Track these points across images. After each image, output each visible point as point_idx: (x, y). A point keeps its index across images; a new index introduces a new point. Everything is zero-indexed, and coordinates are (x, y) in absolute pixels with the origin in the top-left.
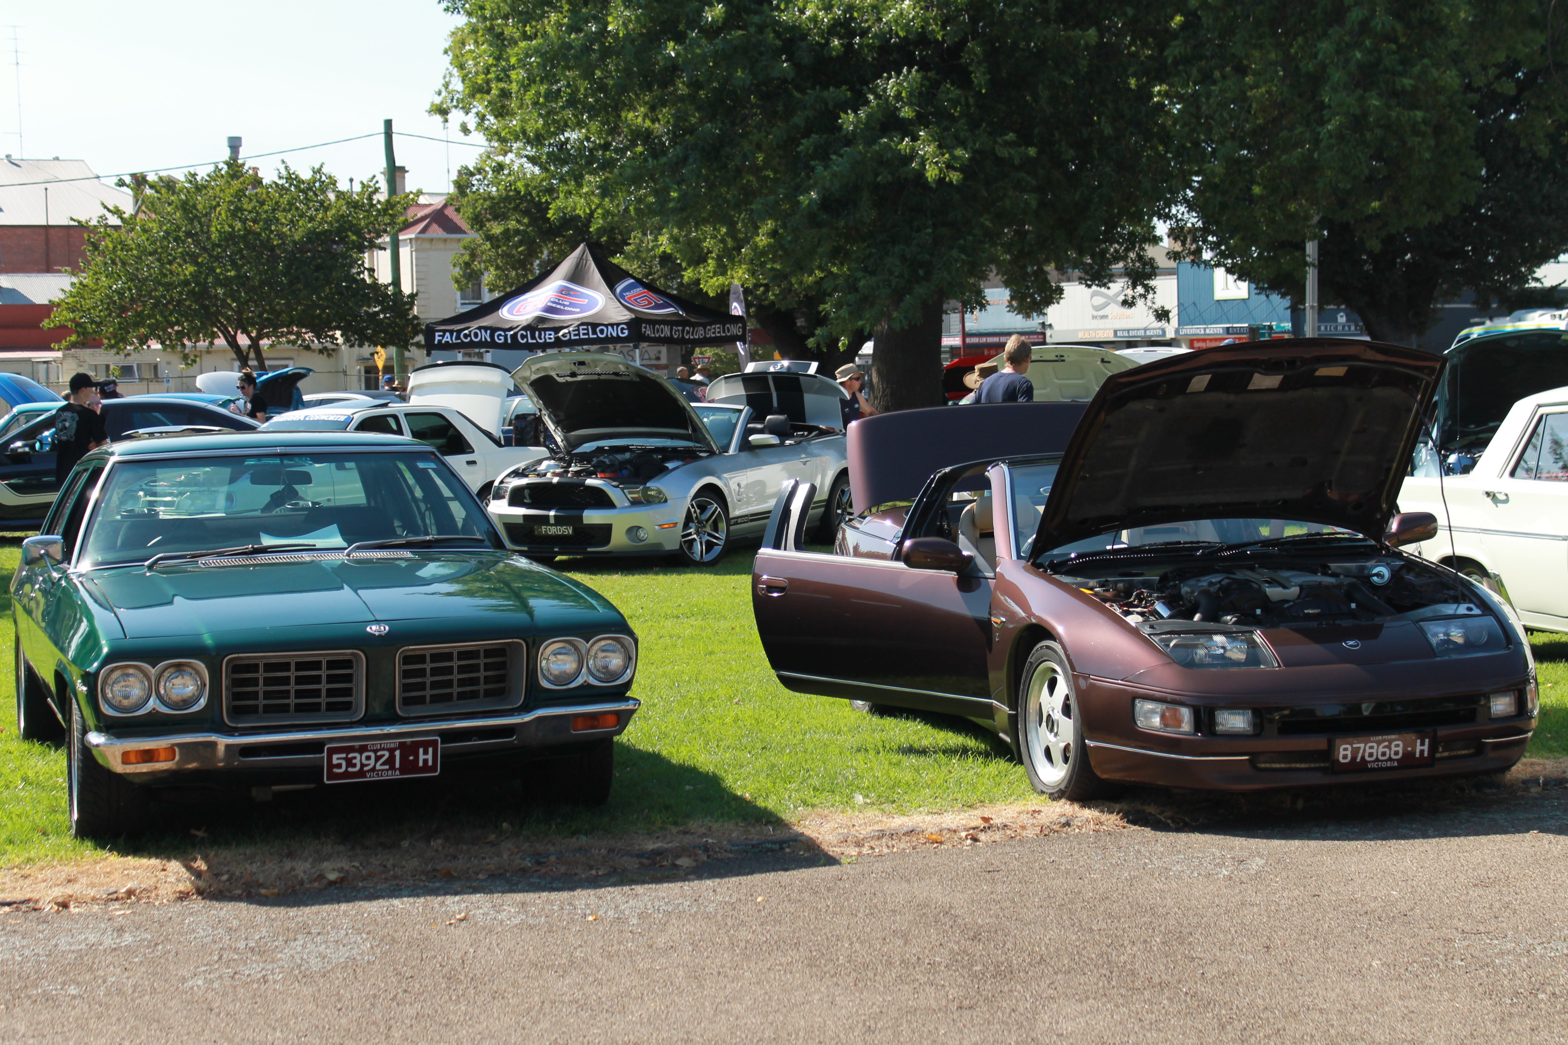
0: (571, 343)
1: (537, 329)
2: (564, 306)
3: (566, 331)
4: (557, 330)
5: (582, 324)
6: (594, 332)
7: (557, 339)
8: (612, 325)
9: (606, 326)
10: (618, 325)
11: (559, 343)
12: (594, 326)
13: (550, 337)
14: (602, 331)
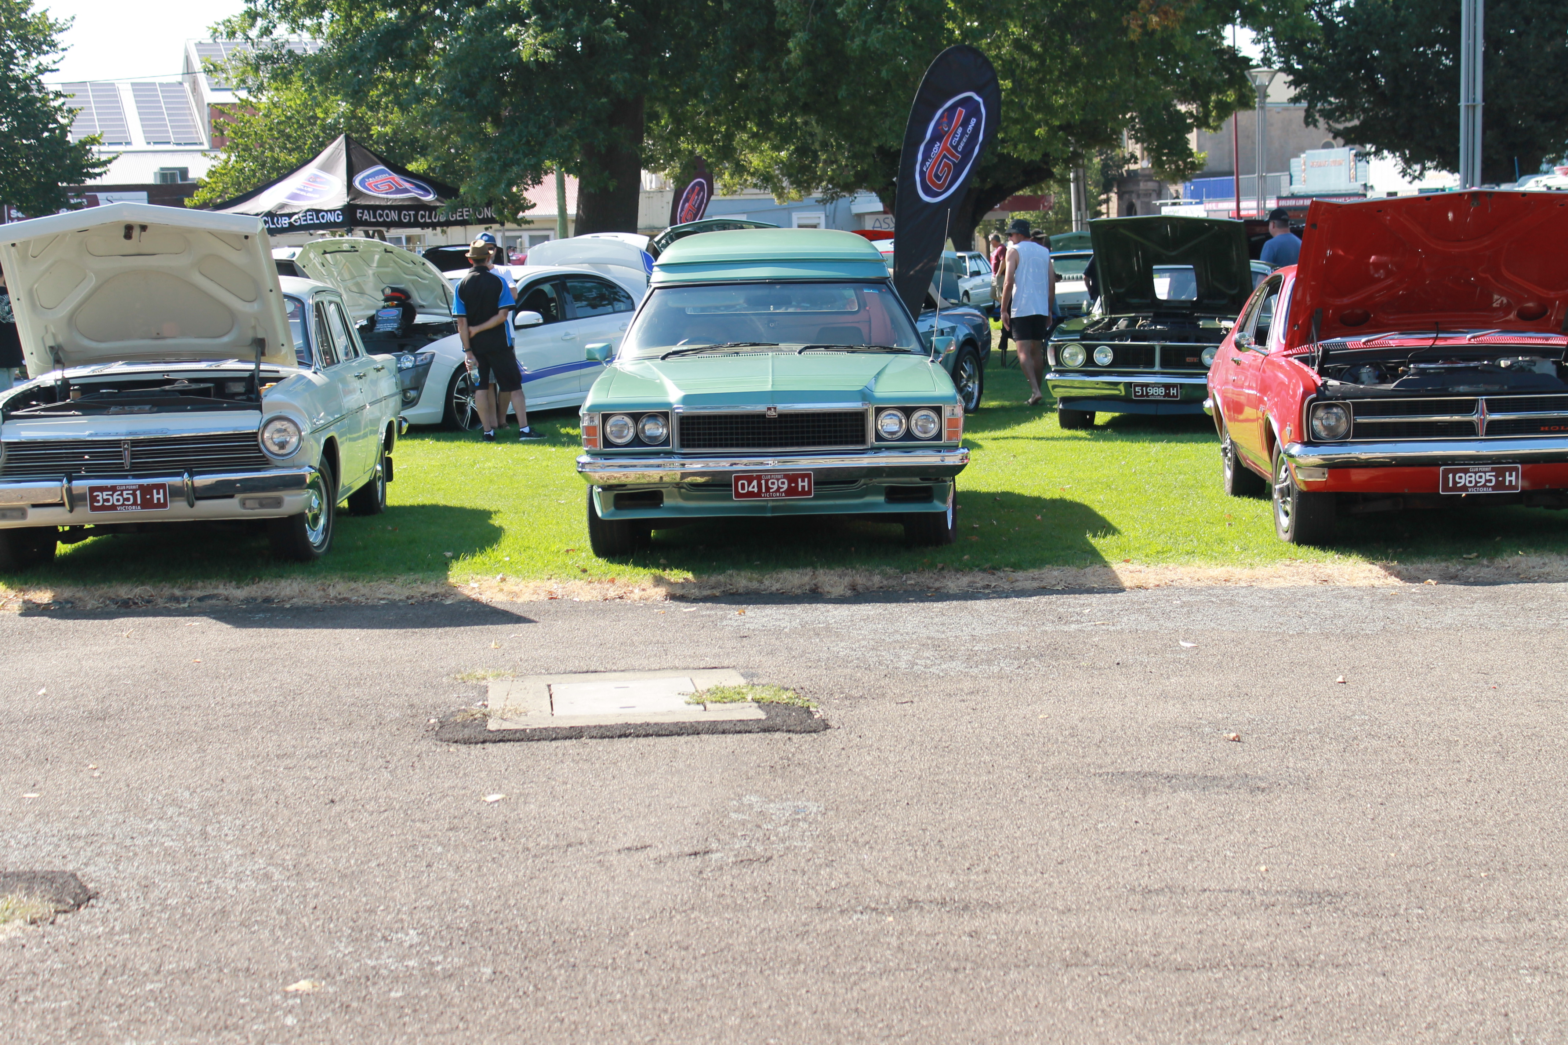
0: (301, 228)
1: (276, 215)
2: (307, 192)
3: (296, 217)
4: (290, 215)
5: (308, 210)
6: (318, 218)
7: (290, 223)
8: (330, 211)
9: (326, 212)
10: (335, 211)
11: (292, 228)
12: (318, 212)
13: (285, 222)
14: (323, 217)
